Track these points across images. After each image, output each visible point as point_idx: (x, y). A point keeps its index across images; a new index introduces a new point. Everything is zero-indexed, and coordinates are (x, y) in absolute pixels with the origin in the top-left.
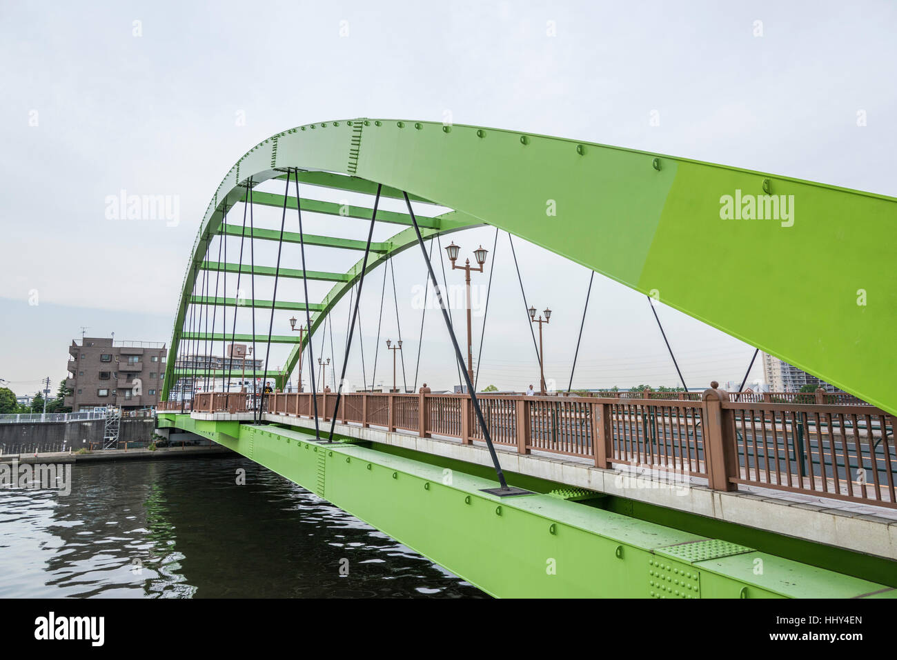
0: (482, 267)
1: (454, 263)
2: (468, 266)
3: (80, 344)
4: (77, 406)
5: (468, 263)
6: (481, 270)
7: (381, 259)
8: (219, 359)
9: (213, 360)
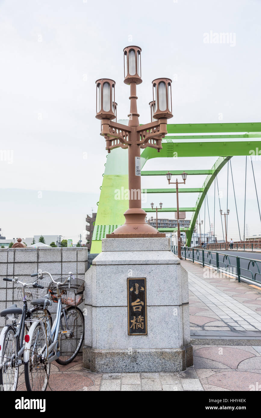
0: (185, 181)
1: (169, 181)
2: (177, 182)
3: (91, 217)
5: (177, 180)
6: (184, 183)
7: (225, 160)
8: (170, 221)
9: (167, 221)
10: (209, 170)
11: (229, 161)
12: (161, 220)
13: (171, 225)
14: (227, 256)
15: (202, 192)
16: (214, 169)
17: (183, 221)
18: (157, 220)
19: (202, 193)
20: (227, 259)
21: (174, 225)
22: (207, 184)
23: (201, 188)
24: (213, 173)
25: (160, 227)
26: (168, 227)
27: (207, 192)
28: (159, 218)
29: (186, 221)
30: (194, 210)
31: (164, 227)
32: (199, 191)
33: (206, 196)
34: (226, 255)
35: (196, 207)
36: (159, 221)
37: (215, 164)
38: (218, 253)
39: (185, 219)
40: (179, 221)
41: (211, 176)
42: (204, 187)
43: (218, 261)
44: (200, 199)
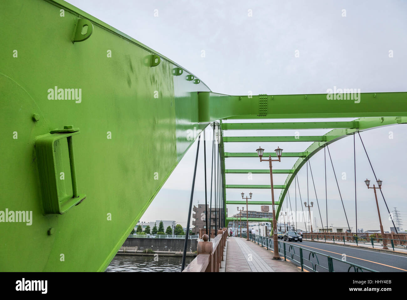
4: (196, 233)
7: (304, 160)
8: (258, 213)
9: (255, 213)
10: (290, 170)
11: (308, 161)
12: (250, 212)
13: (258, 216)
14: (315, 253)
15: (284, 188)
16: (294, 169)
17: (268, 213)
18: (247, 211)
19: (284, 190)
20: (313, 257)
21: (261, 216)
22: (289, 181)
23: (284, 185)
24: (293, 172)
25: (250, 217)
26: (256, 217)
27: (288, 188)
28: (249, 210)
29: (269, 213)
30: (278, 203)
31: (253, 217)
32: (282, 187)
33: (288, 192)
34: (312, 252)
35: (280, 201)
36: (249, 213)
37: (295, 165)
38: (301, 248)
39: (269, 212)
40: (265, 213)
41: (291, 174)
42: (286, 185)
43: (302, 257)
44: (282, 194)
